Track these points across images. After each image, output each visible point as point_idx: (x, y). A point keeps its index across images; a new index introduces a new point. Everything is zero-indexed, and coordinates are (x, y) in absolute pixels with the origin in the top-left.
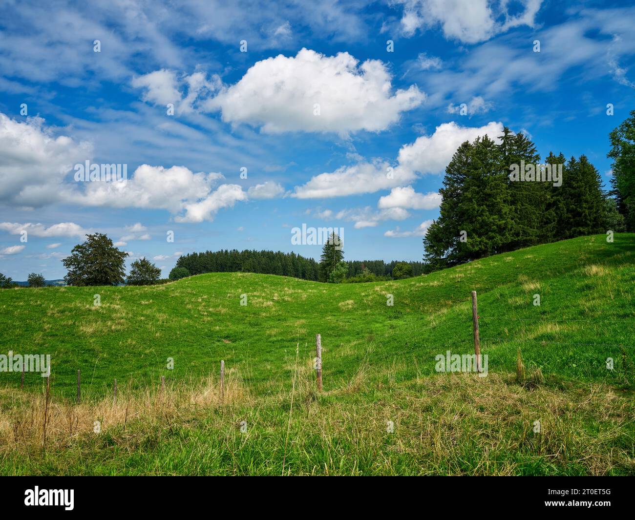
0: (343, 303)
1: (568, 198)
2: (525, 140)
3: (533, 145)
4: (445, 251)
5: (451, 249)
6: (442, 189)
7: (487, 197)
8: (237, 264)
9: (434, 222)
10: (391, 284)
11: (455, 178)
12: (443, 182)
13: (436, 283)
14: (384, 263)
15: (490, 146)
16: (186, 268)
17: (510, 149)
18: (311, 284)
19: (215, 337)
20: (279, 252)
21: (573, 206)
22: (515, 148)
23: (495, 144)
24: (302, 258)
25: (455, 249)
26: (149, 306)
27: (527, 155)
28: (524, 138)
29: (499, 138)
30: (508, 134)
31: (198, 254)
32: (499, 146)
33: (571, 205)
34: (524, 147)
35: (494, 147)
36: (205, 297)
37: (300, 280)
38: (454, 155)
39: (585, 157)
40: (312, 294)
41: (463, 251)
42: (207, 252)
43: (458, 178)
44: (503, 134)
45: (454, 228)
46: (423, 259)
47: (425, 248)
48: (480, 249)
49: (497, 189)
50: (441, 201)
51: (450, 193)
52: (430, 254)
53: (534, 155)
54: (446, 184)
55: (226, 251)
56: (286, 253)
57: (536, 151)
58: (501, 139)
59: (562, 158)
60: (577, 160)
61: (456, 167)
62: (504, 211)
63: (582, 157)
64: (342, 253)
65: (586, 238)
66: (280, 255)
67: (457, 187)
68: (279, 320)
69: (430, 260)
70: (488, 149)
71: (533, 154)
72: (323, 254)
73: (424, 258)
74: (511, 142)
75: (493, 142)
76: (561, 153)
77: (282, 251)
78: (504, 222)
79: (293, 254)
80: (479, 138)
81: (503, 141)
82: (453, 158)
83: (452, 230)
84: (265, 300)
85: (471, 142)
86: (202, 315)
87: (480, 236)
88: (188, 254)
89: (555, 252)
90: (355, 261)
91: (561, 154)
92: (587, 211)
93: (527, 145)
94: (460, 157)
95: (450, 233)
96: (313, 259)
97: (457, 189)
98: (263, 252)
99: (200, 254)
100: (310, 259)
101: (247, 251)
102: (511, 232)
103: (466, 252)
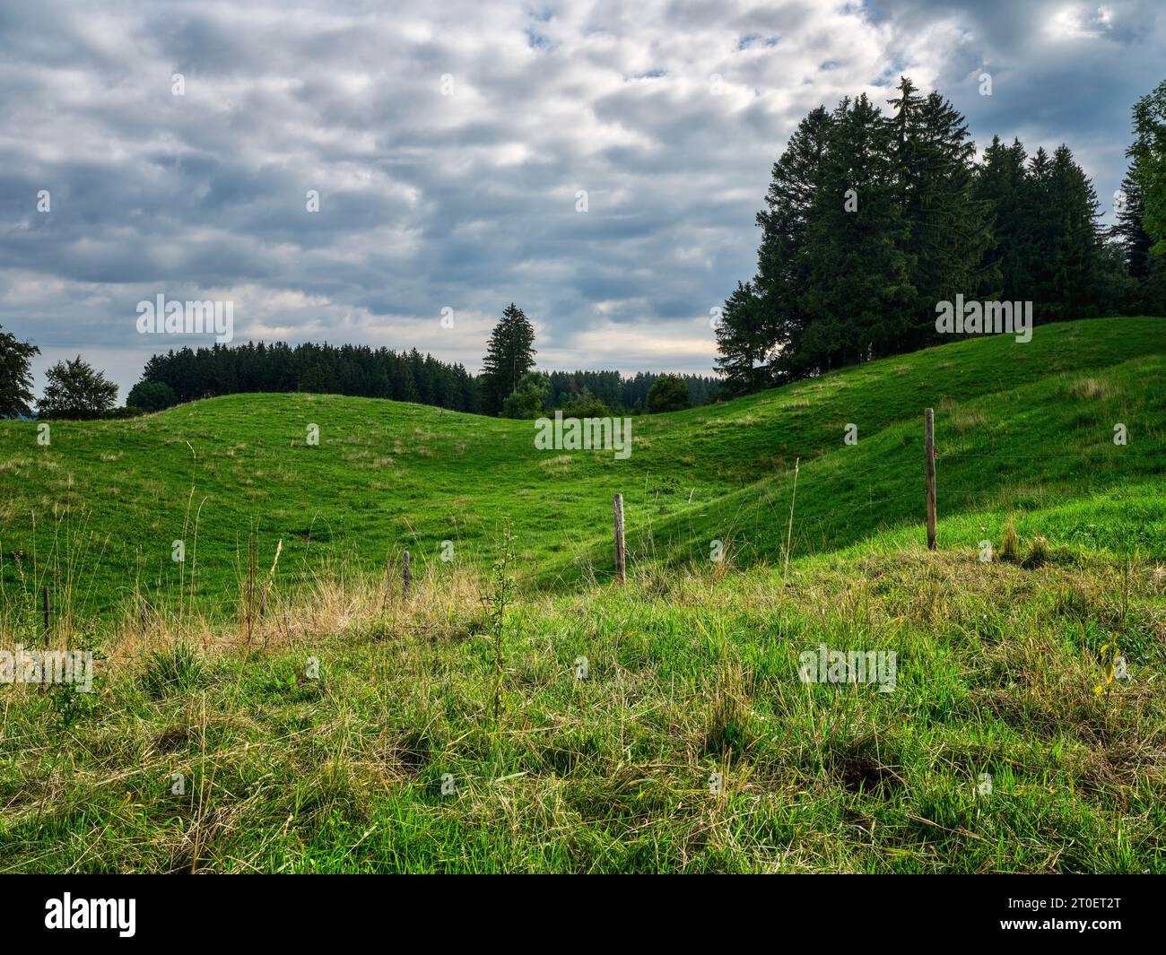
0: (549, 461)
1: (1027, 240)
2: (945, 108)
3: (962, 119)
4: (767, 351)
5: (779, 347)
6: (764, 213)
7: (861, 234)
8: (287, 375)
9: (741, 287)
10: (651, 421)
11: (793, 189)
12: (767, 198)
13: (749, 418)
14: (621, 377)
15: (870, 121)
16: (167, 383)
17: (913, 130)
18: (472, 421)
19: (282, 531)
20: (384, 348)
21: (1036, 257)
22: (923, 125)
23: (881, 116)
24: (438, 365)
25: (788, 348)
26: (120, 465)
27: (949, 142)
28: (942, 105)
29: (891, 102)
30: (911, 95)
31: (195, 353)
32: (890, 120)
33: (1034, 255)
34: (942, 126)
35: (880, 122)
36: (243, 446)
37: (447, 412)
38: (793, 139)
39: (1066, 151)
40: (478, 443)
41: (805, 352)
42: (216, 347)
43: (799, 190)
44: (900, 95)
45: (787, 300)
46: (715, 369)
47: (720, 343)
48: (843, 346)
49: (883, 216)
50: (761, 239)
51: (780, 221)
52: (730, 358)
53: (963, 143)
54: (773, 203)
55: (261, 346)
56: (399, 353)
57: (968, 134)
58: (894, 104)
59: (1019, 149)
60: (1051, 156)
61: (795, 165)
62: (895, 265)
63: (1060, 151)
64: (531, 353)
65: (1064, 326)
66: (385, 357)
67: (797, 209)
68: (413, 497)
69: (729, 369)
70: (867, 126)
71: (961, 141)
72: (489, 354)
73: (717, 365)
74: (916, 113)
75: (878, 112)
76: (1016, 140)
77: (389, 348)
78: (894, 288)
79: (416, 356)
80: (847, 102)
81: (899, 109)
82: (789, 143)
83: (782, 304)
84: (375, 454)
85: (830, 111)
86: (241, 485)
87: (842, 318)
88: (171, 352)
89: (999, 355)
90: (555, 373)
91: (1017, 143)
92: (1064, 269)
93: (950, 121)
94: (804, 142)
95: (779, 310)
96: (461, 366)
97: (795, 214)
98: (347, 349)
99: (200, 351)
100: (455, 366)
101: (308, 346)
102: (909, 311)
103: (812, 353)
